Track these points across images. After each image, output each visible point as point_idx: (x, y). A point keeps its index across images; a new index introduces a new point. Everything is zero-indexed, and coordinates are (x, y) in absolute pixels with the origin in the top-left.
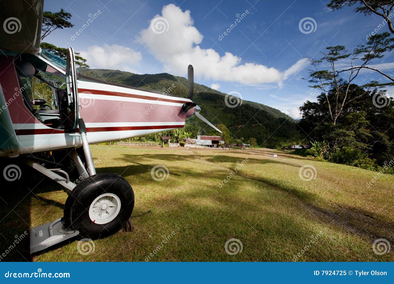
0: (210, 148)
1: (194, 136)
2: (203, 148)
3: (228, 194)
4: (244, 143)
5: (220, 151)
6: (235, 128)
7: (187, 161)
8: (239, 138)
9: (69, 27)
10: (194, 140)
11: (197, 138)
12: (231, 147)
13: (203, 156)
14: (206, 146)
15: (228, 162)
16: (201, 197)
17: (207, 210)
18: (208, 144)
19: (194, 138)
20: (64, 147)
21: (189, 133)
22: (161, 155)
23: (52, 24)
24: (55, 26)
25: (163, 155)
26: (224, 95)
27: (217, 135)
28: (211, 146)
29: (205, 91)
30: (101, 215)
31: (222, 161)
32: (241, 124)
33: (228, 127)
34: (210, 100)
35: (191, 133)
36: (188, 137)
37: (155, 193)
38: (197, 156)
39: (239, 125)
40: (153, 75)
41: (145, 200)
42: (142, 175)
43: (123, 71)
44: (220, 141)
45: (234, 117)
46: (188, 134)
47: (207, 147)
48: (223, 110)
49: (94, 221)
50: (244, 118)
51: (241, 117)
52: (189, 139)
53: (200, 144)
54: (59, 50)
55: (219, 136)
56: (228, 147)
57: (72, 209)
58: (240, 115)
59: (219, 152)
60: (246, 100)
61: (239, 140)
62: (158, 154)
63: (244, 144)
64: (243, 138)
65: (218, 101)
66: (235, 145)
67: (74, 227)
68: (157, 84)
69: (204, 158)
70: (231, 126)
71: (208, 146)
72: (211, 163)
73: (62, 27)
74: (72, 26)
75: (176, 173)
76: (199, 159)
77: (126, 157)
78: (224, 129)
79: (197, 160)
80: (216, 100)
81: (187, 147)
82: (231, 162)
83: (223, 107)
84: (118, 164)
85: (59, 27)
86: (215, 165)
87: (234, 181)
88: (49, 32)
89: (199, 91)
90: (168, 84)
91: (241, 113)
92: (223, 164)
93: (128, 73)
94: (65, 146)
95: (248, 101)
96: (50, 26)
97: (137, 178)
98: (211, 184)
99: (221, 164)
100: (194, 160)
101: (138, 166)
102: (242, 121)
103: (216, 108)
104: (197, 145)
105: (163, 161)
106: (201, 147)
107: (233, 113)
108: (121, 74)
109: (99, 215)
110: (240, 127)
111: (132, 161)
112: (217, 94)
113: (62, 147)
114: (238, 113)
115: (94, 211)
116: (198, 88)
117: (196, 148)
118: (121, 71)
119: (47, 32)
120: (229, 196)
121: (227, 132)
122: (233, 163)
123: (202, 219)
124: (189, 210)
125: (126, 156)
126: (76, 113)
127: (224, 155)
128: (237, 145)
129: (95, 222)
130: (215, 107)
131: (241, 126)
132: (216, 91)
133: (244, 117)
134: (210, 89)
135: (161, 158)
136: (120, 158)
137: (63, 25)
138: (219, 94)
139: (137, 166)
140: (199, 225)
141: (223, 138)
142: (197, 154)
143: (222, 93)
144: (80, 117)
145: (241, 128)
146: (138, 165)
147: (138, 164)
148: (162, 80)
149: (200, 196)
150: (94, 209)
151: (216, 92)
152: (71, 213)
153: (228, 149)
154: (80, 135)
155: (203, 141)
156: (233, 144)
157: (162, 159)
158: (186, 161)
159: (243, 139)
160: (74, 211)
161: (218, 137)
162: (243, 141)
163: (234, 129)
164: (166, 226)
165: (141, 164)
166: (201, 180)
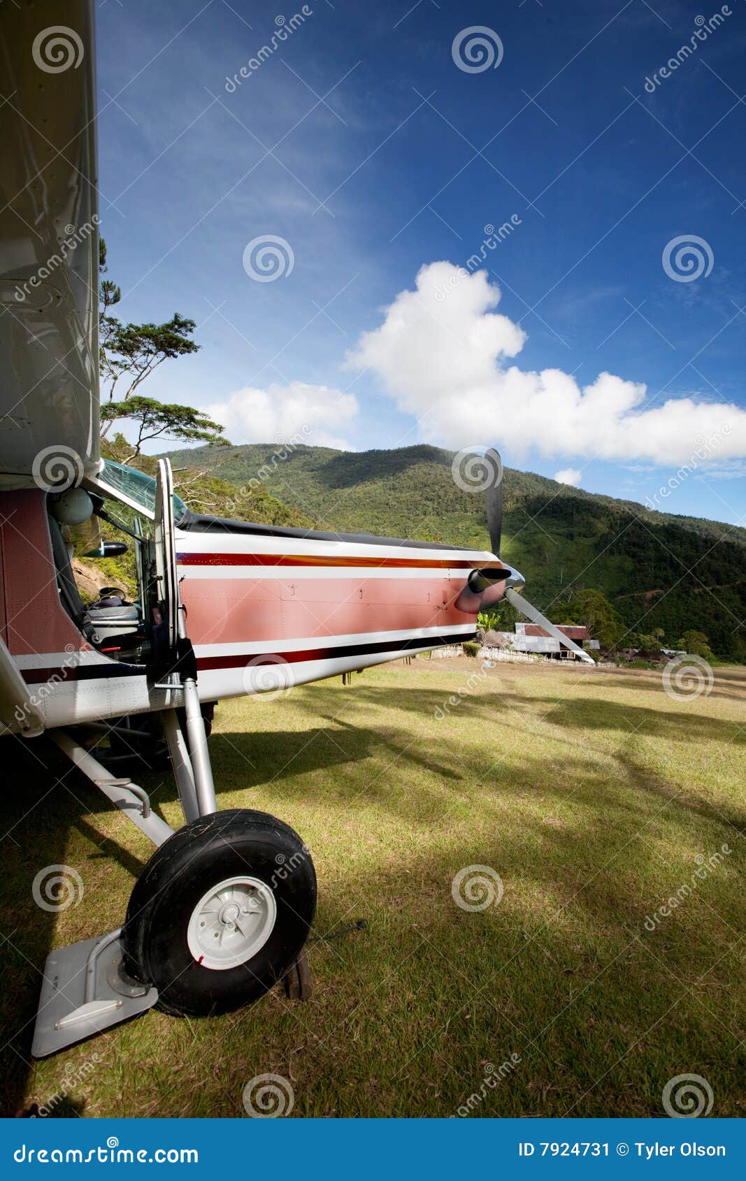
0: (553, 661)
1: (504, 623)
2: (532, 660)
3: (616, 874)
4: (667, 645)
5: (587, 677)
6: (634, 600)
7: (485, 718)
8: (648, 630)
9: (189, 352)
10: (506, 635)
11: (514, 630)
12: (622, 659)
13: (532, 700)
14: (544, 654)
15: (612, 727)
16: (525, 876)
17: (544, 943)
18: (547, 650)
19: (505, 631)
20: (144, 709)
21: (490, 617)
22: (408, 690)
23: (154, 351)
24: (162, 354)
25: (413, 691)
26: (596, 498)
27: (577, 622)
28: (557, 656)
29: (539, 490)
30: (221, 936)
31: (593, 725)
32: (655, 587)
33: (611, 596)
34: (553, 517)
35: (496, 617)
36: (487, 627)
37: (382, 845)
38: (514, 697)
39: (647, 590)
40: (389, 451)
41: (353, 870)
42: (349, 769)
43: (312, 446)
44: (587, 641)
45: (629, 564)
46: (486, 620)
47: (545, 658)
48: (596, 545)
49: (201, 958)
50: (665, 569)
51: (653, 564)
52: (491, 632)
53: (524, 648)
54: (166, 410)
55: (583, 624)
56: (613, 661)
57: (144, 921)
58: (650, 560)
59: (584, 683)
60: (668, 512)
61: (647, 637)
62: (400, 686)
63: (666, 652)
64: (661, 630)
65: (577, 518)
66: (636, 654)
67: (147, 975)
68: (400, 474)
69: (538, 707)
70: (621, 592)
71: (549, 655)
72: (558, 732)
73: (176, 353)
74: (196, 349)
75: (448, 766)
76: (521, 711)
77: (309, 696)
78: (598, 604)
79: (513, 717)
80: (572, 514)
81: (486, 658)
82: (625, 727)
83: (594, 535)
84: (289, 723)
85: (168, 354)
86: (572, 740)
87: (638, 817)
88: (149, 369)
89: (521, 489)
90: (430, 474)
91: (651, 554)
92: (597, 735)
93: (326, 449)
94: (148, 709)
95: (676, 513)
96: (151, 356)
97: (336, 781)
98: (557, 823)
99: (591, 736)
100: (503, 717)
101: (341, 731)
102: (656, 577)
103: (572, 539)
104: (515, 653)
105: (413, 716)
106: (525, 658)
107: (628, 553)
108: (308, 453)
109: (216, 935)
110: (649, 595)
111: (323, 712)
112: (574, 499)
113: (140, 710)
114: (642, 554)
115: (202, 924)
116: (518, 483)
117: (511, 662)
118: (309, 447)
119: (145, 369)
120: (621, 885)
121: (609, 612)
122: (630, 735)
123: (525, 986)
124: (484, 934)
125: (311, 693)
126: (171, 630)
127: (601, 698)
128: (643, 654)
129: (204, 963)
130: (570, 536)
131: (654, 592)
132: (572, 487)
133: (663, 564)
134: (554, 484)
135: (407, 705)
136: (296, 699)
137: (177, 350)
138: (580, 498)
139: (337, 734)
140: (517, 1013)
141: (595, 631)
142: (514, 692)
143: (589, 494)
144: (183, 636)
145: (655, 599)
146: (341, 727)
147: (343, 724)
148: (414, 464)
149: (522, 870)
150: (203, 918)
151: (572, 491)
152: (142, 932)
153: (614, 665)
154: (182, 686)
155: (532, 639)
156: (627, 650)
157: (408, 709)
158: (480, 720)
159: (661, 633)
160: (150, 929)
161: (581, 627)
162: (664, 641)
163: (630, 600)
164: (410, 996)
165: (349, 726)
166: (525, 801)
